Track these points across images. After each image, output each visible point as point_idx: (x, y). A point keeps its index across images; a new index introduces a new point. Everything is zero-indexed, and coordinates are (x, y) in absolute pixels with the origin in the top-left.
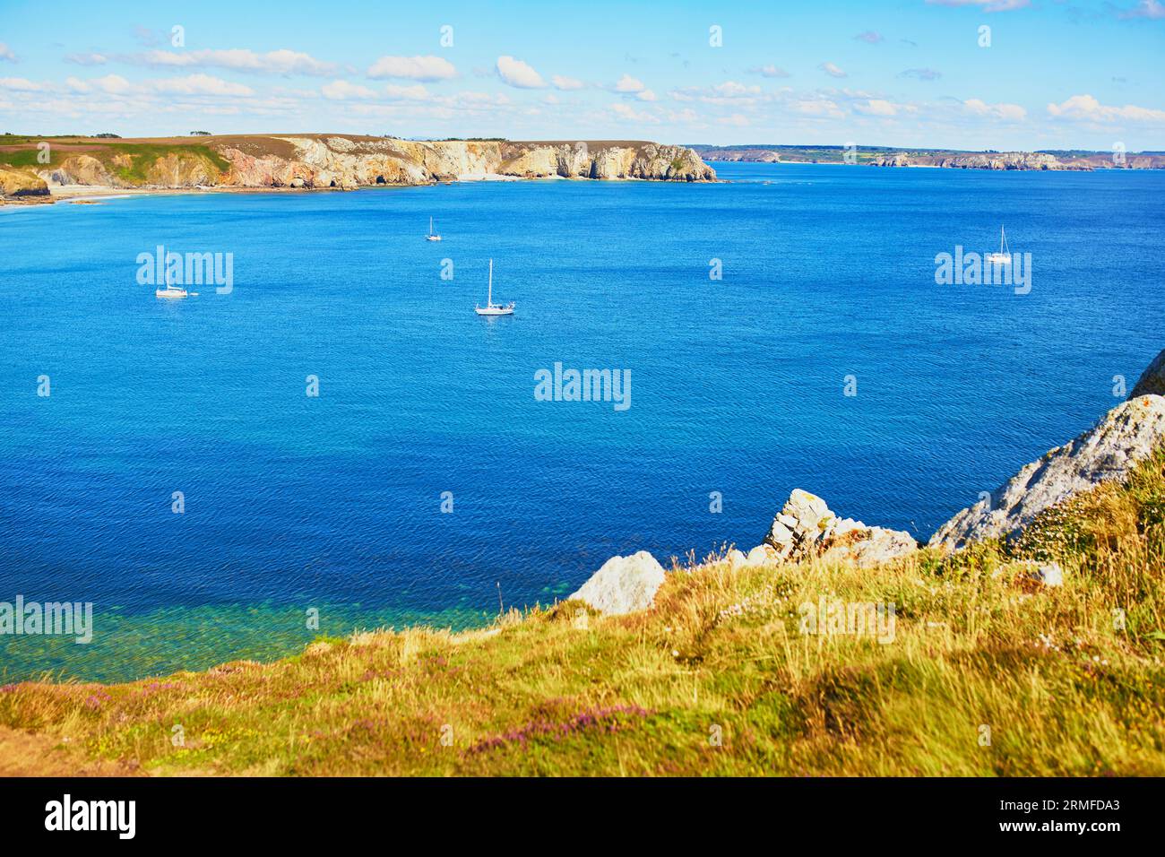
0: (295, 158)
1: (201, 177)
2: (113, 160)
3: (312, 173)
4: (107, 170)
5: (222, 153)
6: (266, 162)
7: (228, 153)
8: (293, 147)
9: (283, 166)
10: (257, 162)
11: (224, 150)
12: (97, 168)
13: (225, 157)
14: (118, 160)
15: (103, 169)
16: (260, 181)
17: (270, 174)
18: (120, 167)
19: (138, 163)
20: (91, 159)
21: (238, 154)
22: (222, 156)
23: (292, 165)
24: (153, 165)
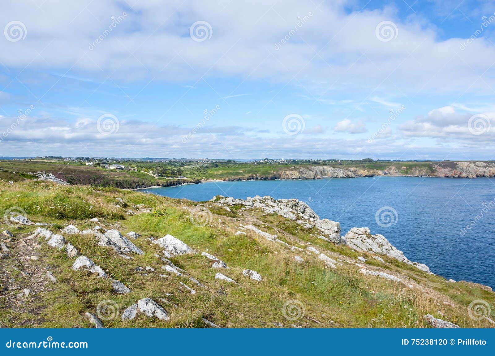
0: (456, 168)
1: (424, 174)
2: (401, 168)
3: (461, 173)
4: (398, 171)
5: (433, 166)
6: (446, 169)
7: (436, 166)
8: (456, 164)
9: (451, 171)
10: (443, 169)
11: (434, 165)
12: (395, 171)
13: (434, 168)
14: (402, 168)
15: (397, 170)
16: (443, 175)
17: (447, 173)
18: (402, 170)
19: (408, 169)
20: (394, 168)
21: (438, 167)
22: (433, 167)
23: (453, 171)
24: (411, 169)
